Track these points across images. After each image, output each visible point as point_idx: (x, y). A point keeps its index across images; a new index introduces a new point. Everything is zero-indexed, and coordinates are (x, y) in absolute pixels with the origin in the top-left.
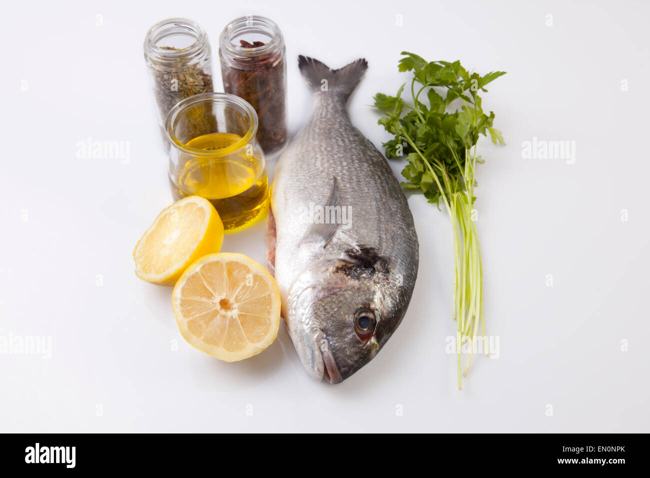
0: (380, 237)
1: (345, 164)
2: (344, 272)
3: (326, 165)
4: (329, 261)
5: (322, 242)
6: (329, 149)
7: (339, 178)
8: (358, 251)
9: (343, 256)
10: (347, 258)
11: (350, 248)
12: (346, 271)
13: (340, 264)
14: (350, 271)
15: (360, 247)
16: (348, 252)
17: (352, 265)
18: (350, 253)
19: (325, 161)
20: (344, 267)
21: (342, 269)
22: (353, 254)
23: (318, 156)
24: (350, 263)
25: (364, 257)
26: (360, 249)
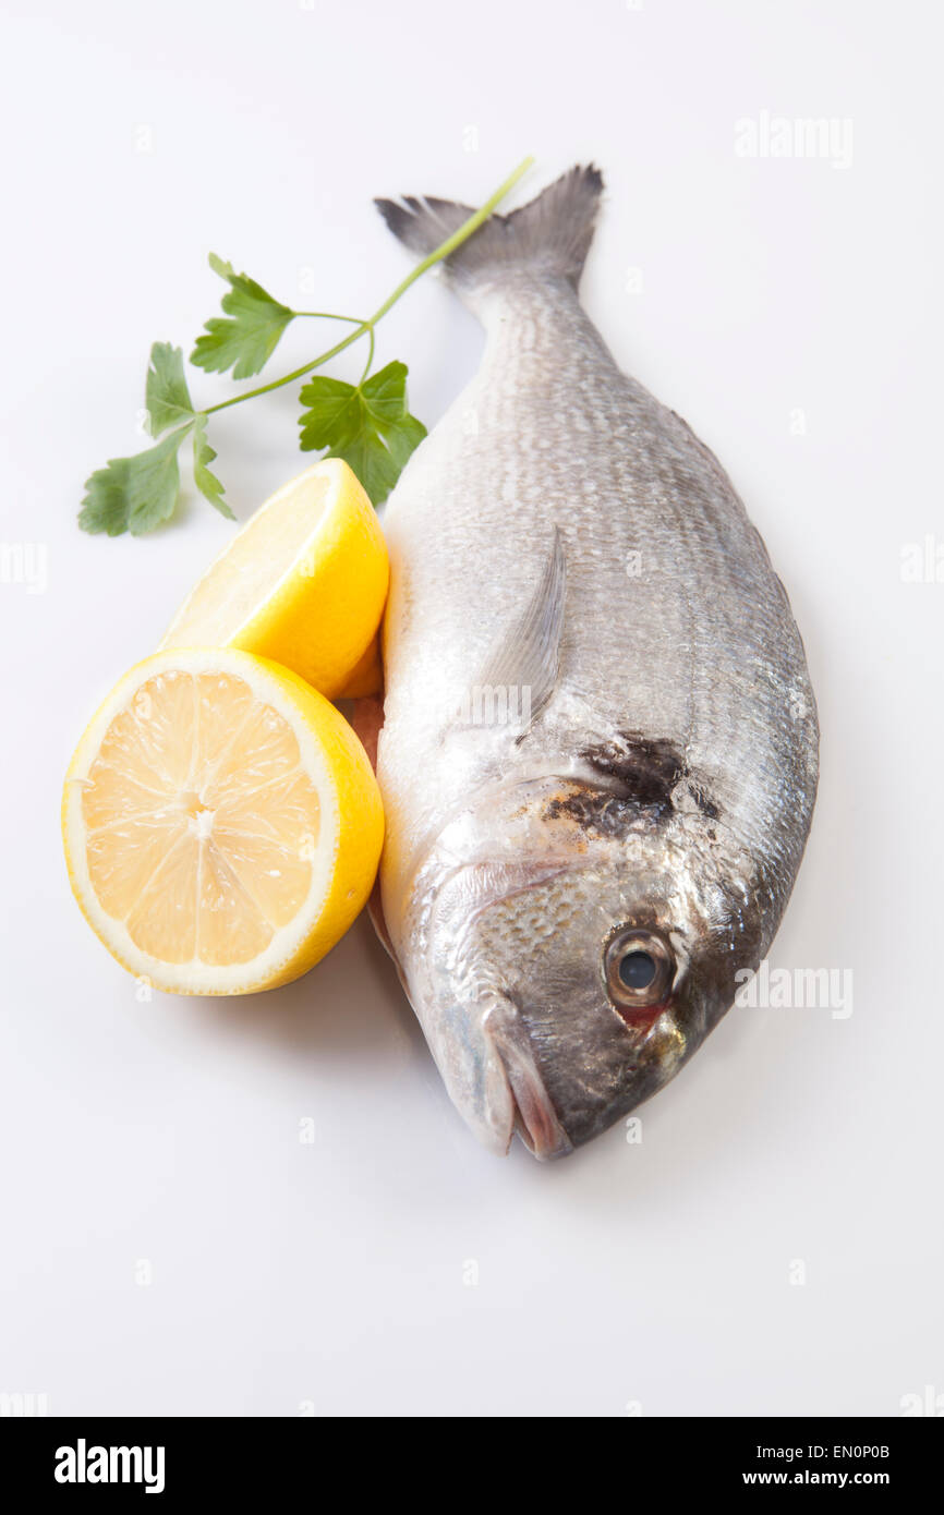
0: (692, 706)
1: (591, 487)
2: (576, 816)
3: (533, 493)
4: (531, 781)
6: (545, 444)
7: (570, 531)
8: (621, 751)
9: (574, 767)
10: (587, 774)
11: (597, 742)
12: (581, 814)
13: (563, 793)
14: (594, 811)
15: (629, 739)
16: (590, 756)
17: (600, 793)
18: (595, 759)
19: (530, 480)
20: (577, 801)
21: (569, 808)
22: (605, 761)
23: (511, 466)
24: (596, 788)
25: (640, 770)
26: (628, 745)
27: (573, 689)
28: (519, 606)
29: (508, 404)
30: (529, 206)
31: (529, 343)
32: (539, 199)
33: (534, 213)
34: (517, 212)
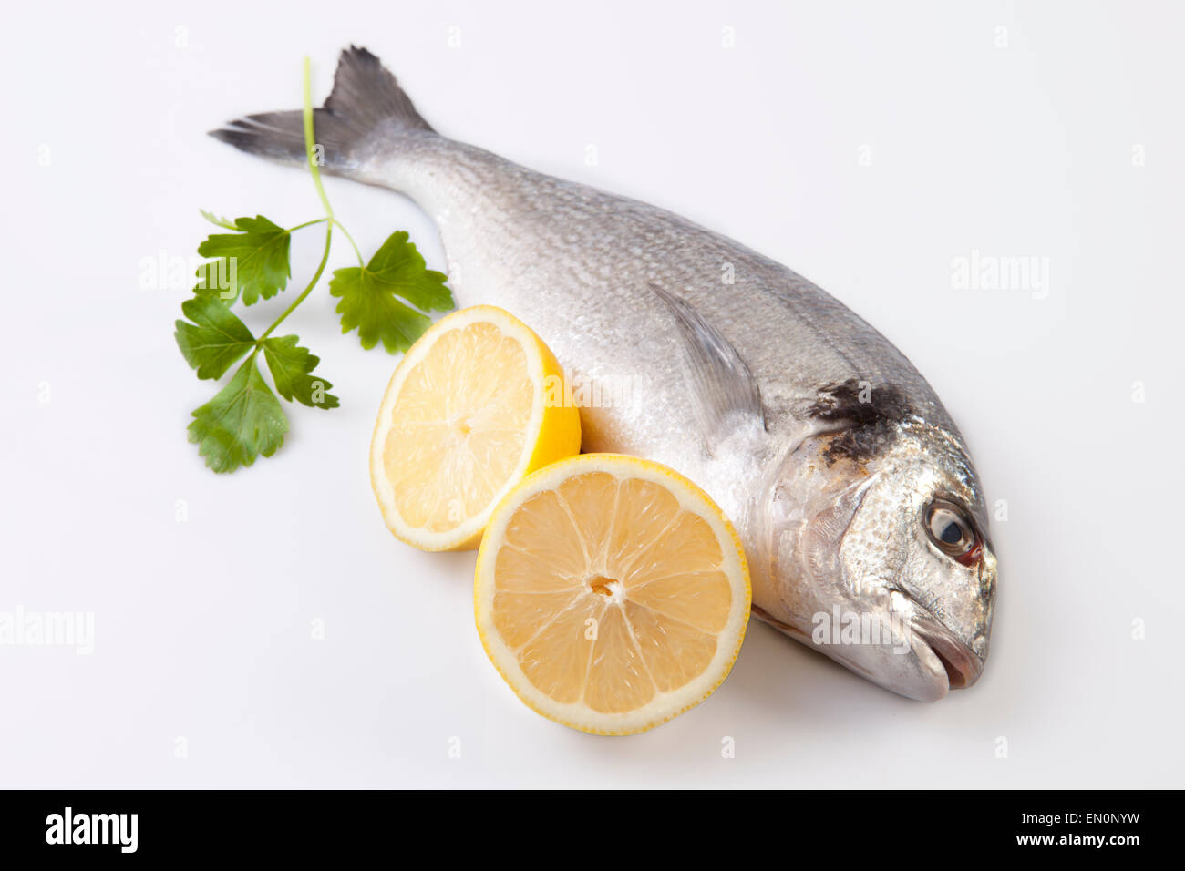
0: (840, 353)
1: (638, 251)
2: (844, 454)
3: (605, 271)
4: (797, 449)
5: (754, 421)
6: (573, 238)
7: (659, 283)
8: (831, 402)
9: (812, 426)
10: (823, 426)
11: (812, 403)
12: (846, 451)
13: (825, 444)
14: (851, 446)
15: (830, 391)
16: (816, 412)
17: (845, 433)
18: (822, 414)
19: (592, 265)
20: (836, 445)
21: (835, 452)
22: (828, 412)
23: (567, 262)
24: (839, 431)
25: (853, 407)
26: (832, 395)
27: (766, 379)
28: (678, 345)
29: (509, 225)
30: (334, 92)
31: (476, 181)
32: (336, 84)
33: (342, 96)
34: (329, 101)
